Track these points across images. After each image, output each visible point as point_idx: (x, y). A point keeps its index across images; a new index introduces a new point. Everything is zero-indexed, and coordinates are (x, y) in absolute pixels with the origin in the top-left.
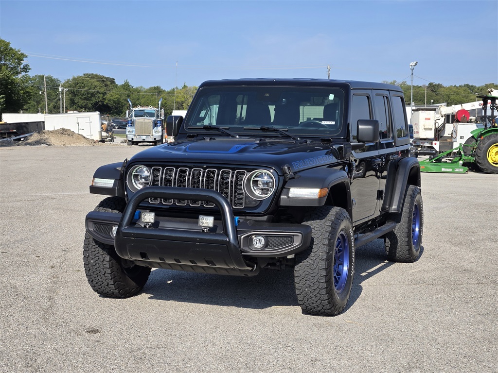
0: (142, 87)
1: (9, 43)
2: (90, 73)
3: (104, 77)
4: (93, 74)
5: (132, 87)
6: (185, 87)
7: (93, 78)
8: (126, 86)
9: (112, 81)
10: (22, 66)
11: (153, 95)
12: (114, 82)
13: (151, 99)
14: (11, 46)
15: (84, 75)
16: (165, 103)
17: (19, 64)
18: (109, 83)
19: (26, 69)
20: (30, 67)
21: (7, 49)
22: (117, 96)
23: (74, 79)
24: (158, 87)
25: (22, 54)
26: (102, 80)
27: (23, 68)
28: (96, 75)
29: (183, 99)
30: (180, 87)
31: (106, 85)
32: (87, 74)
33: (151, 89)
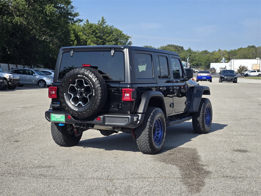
0: (198, 51)
1: (122, 31)
2: (170, 44)
3: (178, 46)
4: (172, 45)
5: (193, 51)
6: (219, 50)
7: (171, 47)
8: (189, 51)
9: (182, 48)
10: (128, 42)
11: (202, 55)
12: (183, 49)
13: (201, 57)
14: (123, 33)
15: (168, 45)
16: (209, 59)
17: (127, 41)
18: (180, 49)
19: (130, 43)
20: (132, 43)
21: (121, 34)
22: (184, 56)
23: (161, 47)
24: (206, 50)
25: (128, 37)
26: (176, 47)
27: (129, 43)
28: (174, 45)
29: (218, 57)
30: (217, 51)
31: (178, 50)
32: (169, 45)
33: (202, 52)
